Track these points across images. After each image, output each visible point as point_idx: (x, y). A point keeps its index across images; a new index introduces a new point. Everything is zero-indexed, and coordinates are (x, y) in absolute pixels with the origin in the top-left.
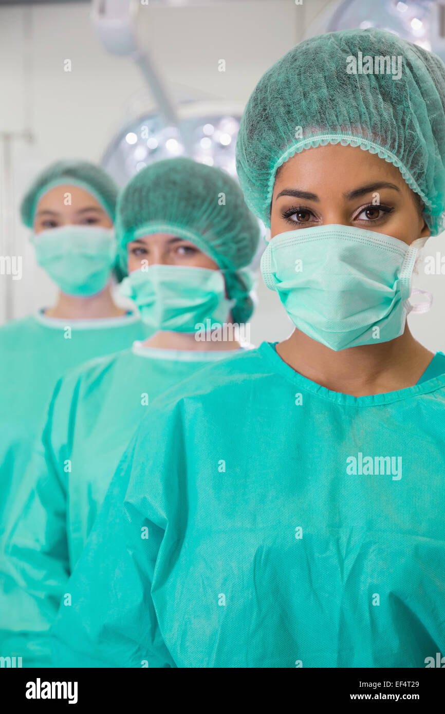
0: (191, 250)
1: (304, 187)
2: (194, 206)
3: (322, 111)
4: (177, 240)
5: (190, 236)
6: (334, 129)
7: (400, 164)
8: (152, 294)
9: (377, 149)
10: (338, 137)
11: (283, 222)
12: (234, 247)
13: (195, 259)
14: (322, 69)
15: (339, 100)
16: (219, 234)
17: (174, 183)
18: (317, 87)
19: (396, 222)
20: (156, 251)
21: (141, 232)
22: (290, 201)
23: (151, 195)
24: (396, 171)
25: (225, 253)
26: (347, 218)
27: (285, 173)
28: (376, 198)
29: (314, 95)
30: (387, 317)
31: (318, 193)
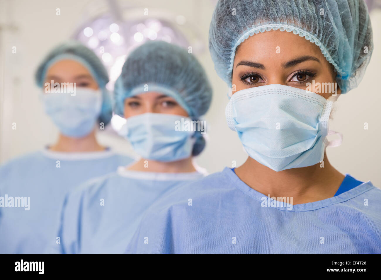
0: (172, 104)
1: (255, 59)
2: (175, 74)
3: (267, 8)
4: (163, 96)
5: (172, 94)
6: (275, 20)
7: (320, 44)
8: (145, 133)
9: (304, 33)
10: (278, 26)
11: (241, 83)
13: (175, 110)
20: (147, 104)
22: (246, 69)
23: (146, 66)
24: (317, 49)
26: (284, 80)
28: (302, 66)
30: (312, 148)
31: (265, 64)
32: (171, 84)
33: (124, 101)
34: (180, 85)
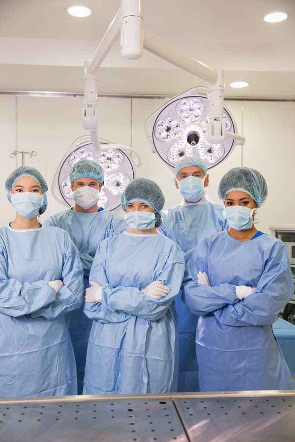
0: (146, 206)
2: (148, 194)
3: (235, 184)
4: (143, 203)
5: (146, 202)
6: (237, 187)
7: (250, 194)
8: (135, 219)
9: (245, 191)
10: (238, 189)
12: (159, 205)
14: (235, 176)
15: (238, 182)
16: (154, 202)
17: (142, 187)
18: (234, 179)
19: (249, 205)
21: (131, 201)
23: (136, 190)
24: (249, 196)
25: (155, 207)
26: (240, 205)
27: (228, 195)
28: (245, 200)
29: (233, 181)
30: (248, 223)
31: (234, 199)
32: (146, 198)
33: (126, 205)
34: (150, 199)
